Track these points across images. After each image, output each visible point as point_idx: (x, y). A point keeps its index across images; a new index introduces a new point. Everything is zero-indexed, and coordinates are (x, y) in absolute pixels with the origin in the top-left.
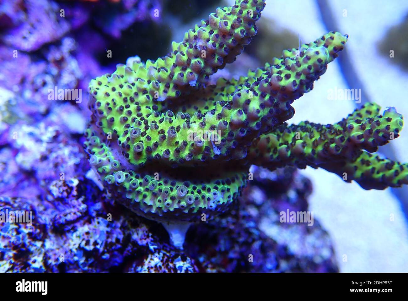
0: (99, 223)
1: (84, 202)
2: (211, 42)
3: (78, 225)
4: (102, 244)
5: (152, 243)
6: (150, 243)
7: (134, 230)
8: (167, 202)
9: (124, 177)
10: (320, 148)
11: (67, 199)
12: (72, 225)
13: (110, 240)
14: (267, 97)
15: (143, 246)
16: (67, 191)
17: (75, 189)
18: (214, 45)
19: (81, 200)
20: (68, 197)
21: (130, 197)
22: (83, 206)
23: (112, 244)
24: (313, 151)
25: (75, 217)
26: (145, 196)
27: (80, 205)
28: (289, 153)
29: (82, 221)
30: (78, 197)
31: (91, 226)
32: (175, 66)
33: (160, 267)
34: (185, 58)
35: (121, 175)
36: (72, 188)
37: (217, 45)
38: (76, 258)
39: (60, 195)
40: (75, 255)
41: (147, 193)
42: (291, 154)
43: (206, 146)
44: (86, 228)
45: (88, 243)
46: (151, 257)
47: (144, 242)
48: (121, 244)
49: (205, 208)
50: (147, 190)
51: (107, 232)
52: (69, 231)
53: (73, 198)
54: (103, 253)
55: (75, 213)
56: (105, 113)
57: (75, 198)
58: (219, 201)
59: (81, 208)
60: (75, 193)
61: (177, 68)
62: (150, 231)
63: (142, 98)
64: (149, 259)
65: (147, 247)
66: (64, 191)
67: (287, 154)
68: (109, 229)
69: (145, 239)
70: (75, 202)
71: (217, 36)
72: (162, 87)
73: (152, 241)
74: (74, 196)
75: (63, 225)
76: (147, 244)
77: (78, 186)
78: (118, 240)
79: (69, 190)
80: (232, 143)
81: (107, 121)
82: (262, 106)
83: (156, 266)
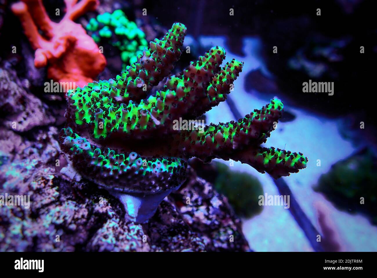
0: (68, 204)
1: (57, 191)
2: (152, 57)
3: (51, 207)
4: (70, 217)
5: (111, 210)
6: (109, 210)
7: (96, 204)
8: (121, 164)
9: (90, 146)
10: (234, 134)
11: (43, 190)
12: (46, 208)
13: (76, 216)
14: (188, 79)
15: (103, 213)
16: (44, 182)
17: (51, 181)
18: (154, 59)
19: (54, 189)
20: (45, 187)
21: (93, 163)
22: (57, 193)
23: (78, 219)
24: (230, 137)
25: (49, 201)
26: (105, 163)
27: (54, 193)
28: (213, 139)
29: (54, 205)
30: (52, 187)
31: (62, 208)
32: (128, 76)
33: (117, 228)
34: (134, 70)
35: (87, 144)
36: (48, 180)
37: (156, 59)
38: (48, 232)
39: (39, 187)
40: (47, 229)
41: (106, 160)
42: (215, 140)
43: (149, 117)
44: (58, 209)
45: (58, 218)
46: (110, 221)
47: (104, 210)
48: (85, 219)
49: (151, 172)
50: (107, 158)
51: (75, 210)
52: (43, 214)
53: (48, 188)
54: (71, 223)
55: (49, 198)
56: (78, 108)
57: (50, 187)
58: (162, 169)
59: (54, 195)
60: (50, 183)
61: (130, 77)
62: (109, 202)
63: (105, 99)
64: (108, 223)
65: (106, 213)
66: (42, 183)
67: (212, 140)
68: (77, 209)
69: (105, 207)
70: (50, 191)
71: (156, 53)
72: (119, 91)
73: (110, 208)
74: (49, 186)
75: (38, 209)
76: (107, 210)
77: (53, 180)
78: (83, 216)
79: (46, 182)
80: (167, 115)
81: (79, 113)
82: (186, 85)
83: (113, 227)
